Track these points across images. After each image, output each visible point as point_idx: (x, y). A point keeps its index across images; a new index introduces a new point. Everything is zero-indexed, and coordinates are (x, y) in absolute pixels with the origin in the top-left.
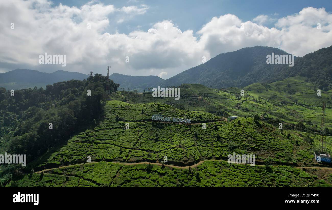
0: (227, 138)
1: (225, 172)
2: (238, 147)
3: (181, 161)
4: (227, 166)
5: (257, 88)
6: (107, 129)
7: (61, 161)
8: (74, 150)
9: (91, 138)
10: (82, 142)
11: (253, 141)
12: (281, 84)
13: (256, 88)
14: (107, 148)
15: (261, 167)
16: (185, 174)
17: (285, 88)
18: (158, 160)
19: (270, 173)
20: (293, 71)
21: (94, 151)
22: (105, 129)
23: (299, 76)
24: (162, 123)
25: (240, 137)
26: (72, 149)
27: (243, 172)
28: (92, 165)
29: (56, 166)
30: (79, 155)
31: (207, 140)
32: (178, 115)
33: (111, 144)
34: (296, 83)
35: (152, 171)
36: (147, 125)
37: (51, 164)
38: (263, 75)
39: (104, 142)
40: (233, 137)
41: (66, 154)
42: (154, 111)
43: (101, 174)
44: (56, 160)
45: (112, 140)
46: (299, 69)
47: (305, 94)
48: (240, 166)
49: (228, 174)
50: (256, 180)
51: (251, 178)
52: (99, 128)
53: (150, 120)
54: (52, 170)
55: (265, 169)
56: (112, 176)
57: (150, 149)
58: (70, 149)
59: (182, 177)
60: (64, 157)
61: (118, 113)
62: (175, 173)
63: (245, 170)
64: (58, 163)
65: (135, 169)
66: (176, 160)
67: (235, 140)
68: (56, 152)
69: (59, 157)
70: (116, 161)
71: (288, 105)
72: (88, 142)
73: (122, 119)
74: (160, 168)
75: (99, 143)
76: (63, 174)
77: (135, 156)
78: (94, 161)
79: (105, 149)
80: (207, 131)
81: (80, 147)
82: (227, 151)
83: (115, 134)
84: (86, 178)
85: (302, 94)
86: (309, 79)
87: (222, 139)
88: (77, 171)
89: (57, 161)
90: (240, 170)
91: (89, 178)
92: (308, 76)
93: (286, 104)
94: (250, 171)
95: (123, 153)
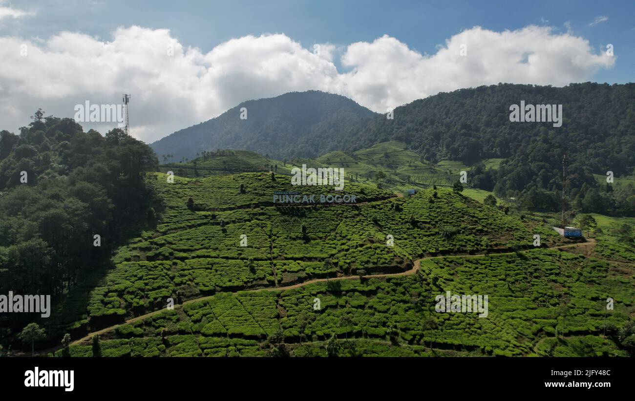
0: (430, 222)
1: (462, 272)
2: (458, 232)
3: (394, 264)
4: (459, 264)
5: (341, 159)
6: (181, 228)
7: (123, 306)
8: (140, 278)
9: (162, 248)
10: (150, 259)
11: (475, 220)
12: (373, 153)
13: (338, 159)
14: (210, 266)
15: (511, 255)
16: (415, 283)
17: (382, 159)
18: (339, 272)
19: (527, 261)
20: (380, 134)
21: (186, 276)
22: (179, 228)
23: (394, 141)
24: (299, 208)
25: (453, 217)
26: (135, 276)
27: (490, 266)
28: (202, 305)
29: (120, 319)
30: (159, 288)
31: (397, 229)
32: (322, 190)
33: (215, 257)
34: (395, 151)
35: (343, 291)
36: (269, 214)
37: (104, 316)
38: (329, 140)
39: (194, 254)
40: (439, 218)
41: (131, 290)
42: (267, 187)
43: (239, 317)
44: (110, 306)
45: (207, 249)
46: (389, 130)
47: (414, 168)
48: (480, 259)
49: (470, 274)
50: (517, 274)
51: (508, 272)
52: (166, 226)
53: (268, 204)
54: (115, 332)
55: (516, 256)
56: (273, 316)
57: (307, 256)
58: (131, 276)
59: (413, 288)
60: (128, 297)
61: (185, 194)
62: (397, 284)
63: (491, 263)
64: (121, 312)
65: (309, 294)
66: (382, 264)
67: (447, 222)
68: (96, 288)
69: (114, 297)
70: (252, 287)
71: (397, 185)
72: (161, 257)
73: (199, 206)
74: (358, 284)
75: (186, 258)
76: (147, 335)
77: (289, 272)
78: (200, 296)
79: (207, 269)
80: (387, 215)
81: (150, 270)
82: (444, 241)
83: (206, 238)
84: (211, 332)
85: (410, 168)
86: (409, 147)
87: (421, 224)
88: (176, 323)
89: (114, 307)
90: (484, 264)
91: (217, 331)
92: (406, 140)
93: (394, 184)
94: (499, 263)
95: (258, 269)
